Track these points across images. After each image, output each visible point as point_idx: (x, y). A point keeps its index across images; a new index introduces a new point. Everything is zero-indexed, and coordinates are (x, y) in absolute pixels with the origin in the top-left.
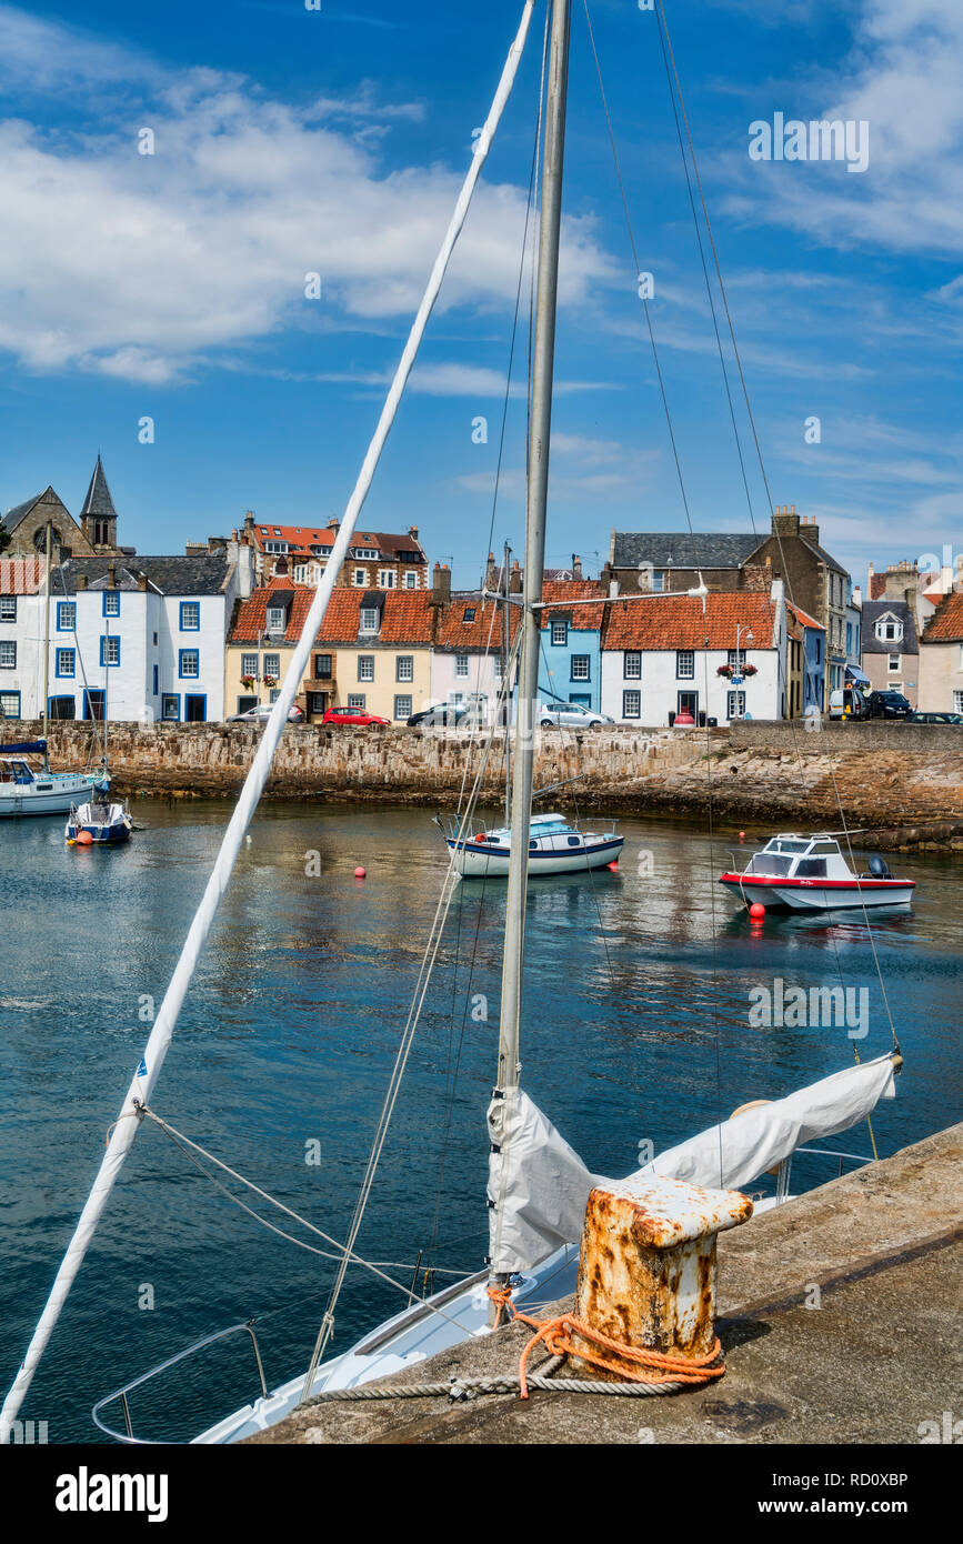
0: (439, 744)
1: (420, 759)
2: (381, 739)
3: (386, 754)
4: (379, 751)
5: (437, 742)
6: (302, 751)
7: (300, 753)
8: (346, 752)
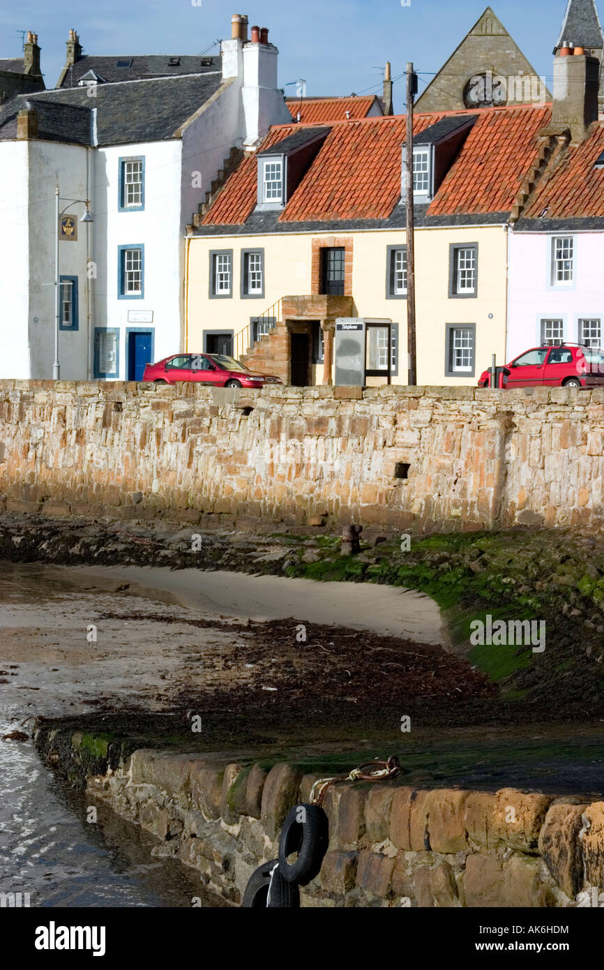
0: (272, 425)
1: (241, 457)
2: (188, 414)
3: (193, 444)
4: (184, 440)
5: (269, 421)
6: (80, 435)
7: (77, 441)
8: (138, 438)
